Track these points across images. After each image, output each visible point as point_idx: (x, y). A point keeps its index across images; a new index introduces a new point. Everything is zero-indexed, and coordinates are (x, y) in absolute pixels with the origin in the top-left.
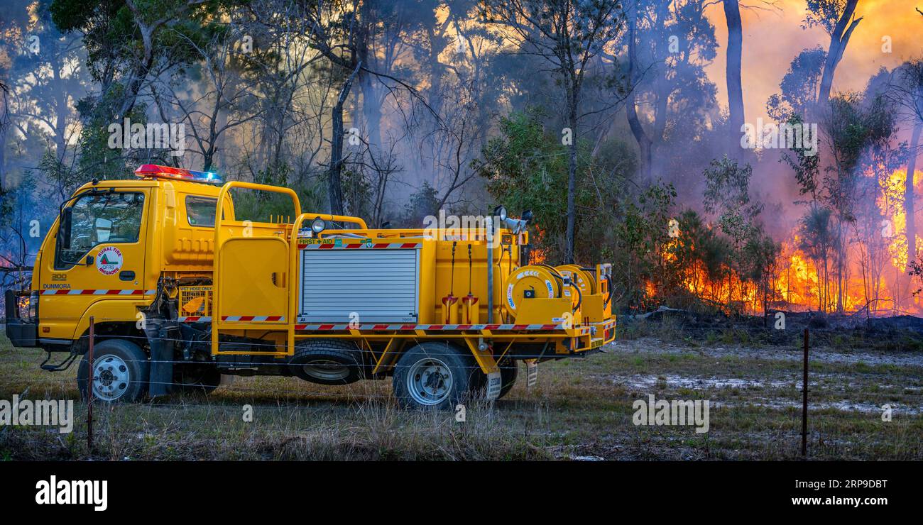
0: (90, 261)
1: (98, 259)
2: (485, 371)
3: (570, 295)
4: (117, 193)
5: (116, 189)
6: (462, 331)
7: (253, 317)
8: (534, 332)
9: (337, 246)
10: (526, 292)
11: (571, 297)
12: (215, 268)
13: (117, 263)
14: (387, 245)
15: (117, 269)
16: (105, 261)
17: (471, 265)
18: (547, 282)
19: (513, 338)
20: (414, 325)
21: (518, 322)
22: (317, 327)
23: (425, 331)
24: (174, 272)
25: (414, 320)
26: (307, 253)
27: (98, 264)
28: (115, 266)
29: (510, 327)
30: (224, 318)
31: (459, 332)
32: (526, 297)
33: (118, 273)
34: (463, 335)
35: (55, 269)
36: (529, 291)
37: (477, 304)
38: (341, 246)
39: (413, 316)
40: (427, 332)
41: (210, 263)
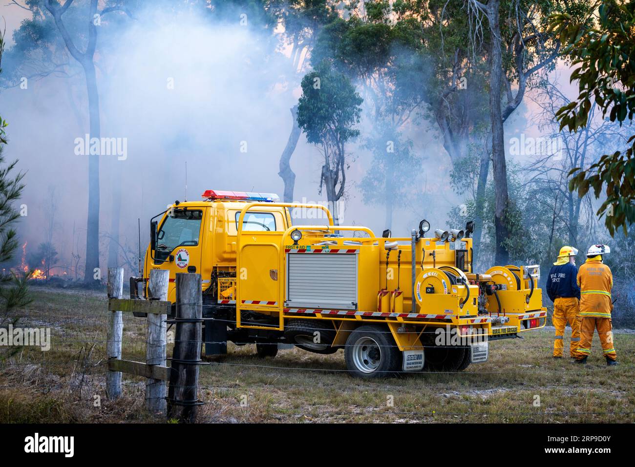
0: (172, 259)
1: (176, 257)
2: (401, 349)
3: (456, 292)
4: (189, 211)
5: (188, 208)
6: (386, 317)
7: (260, 302)
8: (432, 320)
9: (308, 250)
10: (427, 288)
11: (458, 293)
12: (237, 264)
13: (186, 260)
14: (338, 250)
15: (186, 265)
16: (180, 259)
17: (399, 266)
18: (443, 281)
19: (425, 325)
20: (355, 311)
21: (422, 312)
22: (295, 311)
23: (361, 316)
24: (228, 267)
25: (354, 307)
26: (290, 255)
27: (176, 261)
28: (186, 263)
29: (414, 315)
30: (243, 302)
31: (383, 318)
32: (427, 292)
33: (187, 267)
34: (387, 321)
35: (155, 264)
36: (429, 288)
37: (401, 297)
38: (310, 250)
39: (353, 305)
40: (363, 317)
41: (234, 260)
